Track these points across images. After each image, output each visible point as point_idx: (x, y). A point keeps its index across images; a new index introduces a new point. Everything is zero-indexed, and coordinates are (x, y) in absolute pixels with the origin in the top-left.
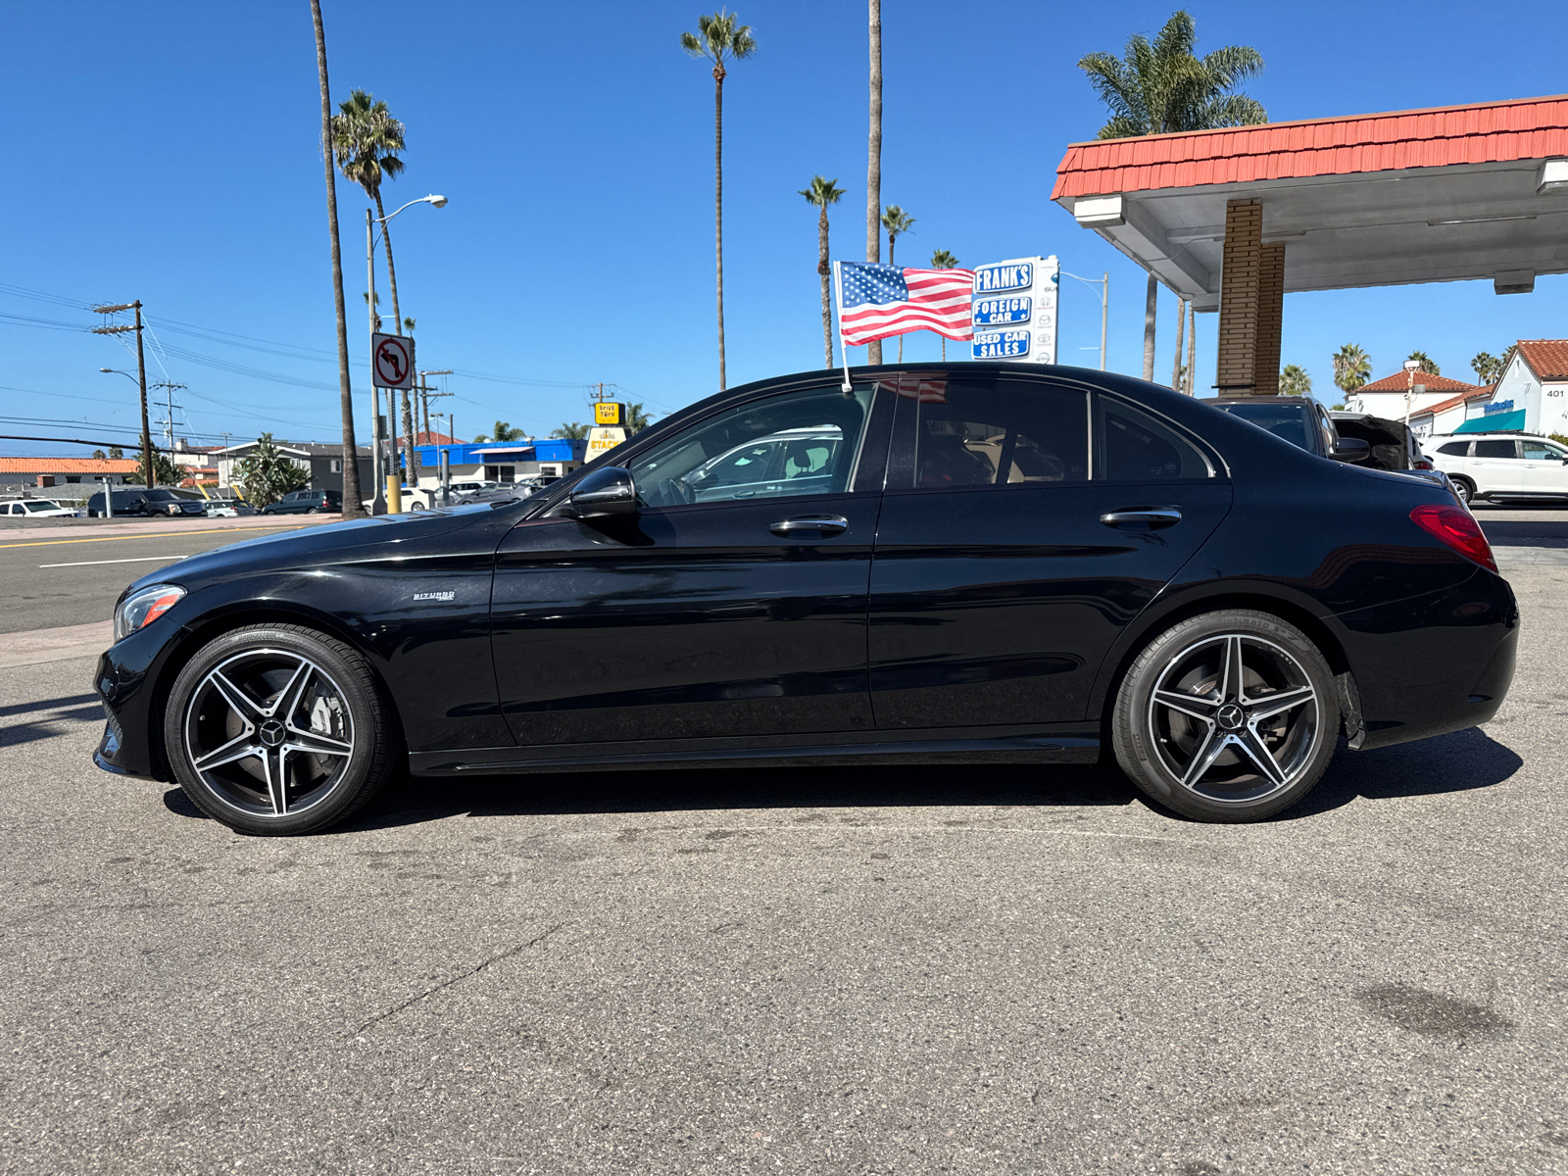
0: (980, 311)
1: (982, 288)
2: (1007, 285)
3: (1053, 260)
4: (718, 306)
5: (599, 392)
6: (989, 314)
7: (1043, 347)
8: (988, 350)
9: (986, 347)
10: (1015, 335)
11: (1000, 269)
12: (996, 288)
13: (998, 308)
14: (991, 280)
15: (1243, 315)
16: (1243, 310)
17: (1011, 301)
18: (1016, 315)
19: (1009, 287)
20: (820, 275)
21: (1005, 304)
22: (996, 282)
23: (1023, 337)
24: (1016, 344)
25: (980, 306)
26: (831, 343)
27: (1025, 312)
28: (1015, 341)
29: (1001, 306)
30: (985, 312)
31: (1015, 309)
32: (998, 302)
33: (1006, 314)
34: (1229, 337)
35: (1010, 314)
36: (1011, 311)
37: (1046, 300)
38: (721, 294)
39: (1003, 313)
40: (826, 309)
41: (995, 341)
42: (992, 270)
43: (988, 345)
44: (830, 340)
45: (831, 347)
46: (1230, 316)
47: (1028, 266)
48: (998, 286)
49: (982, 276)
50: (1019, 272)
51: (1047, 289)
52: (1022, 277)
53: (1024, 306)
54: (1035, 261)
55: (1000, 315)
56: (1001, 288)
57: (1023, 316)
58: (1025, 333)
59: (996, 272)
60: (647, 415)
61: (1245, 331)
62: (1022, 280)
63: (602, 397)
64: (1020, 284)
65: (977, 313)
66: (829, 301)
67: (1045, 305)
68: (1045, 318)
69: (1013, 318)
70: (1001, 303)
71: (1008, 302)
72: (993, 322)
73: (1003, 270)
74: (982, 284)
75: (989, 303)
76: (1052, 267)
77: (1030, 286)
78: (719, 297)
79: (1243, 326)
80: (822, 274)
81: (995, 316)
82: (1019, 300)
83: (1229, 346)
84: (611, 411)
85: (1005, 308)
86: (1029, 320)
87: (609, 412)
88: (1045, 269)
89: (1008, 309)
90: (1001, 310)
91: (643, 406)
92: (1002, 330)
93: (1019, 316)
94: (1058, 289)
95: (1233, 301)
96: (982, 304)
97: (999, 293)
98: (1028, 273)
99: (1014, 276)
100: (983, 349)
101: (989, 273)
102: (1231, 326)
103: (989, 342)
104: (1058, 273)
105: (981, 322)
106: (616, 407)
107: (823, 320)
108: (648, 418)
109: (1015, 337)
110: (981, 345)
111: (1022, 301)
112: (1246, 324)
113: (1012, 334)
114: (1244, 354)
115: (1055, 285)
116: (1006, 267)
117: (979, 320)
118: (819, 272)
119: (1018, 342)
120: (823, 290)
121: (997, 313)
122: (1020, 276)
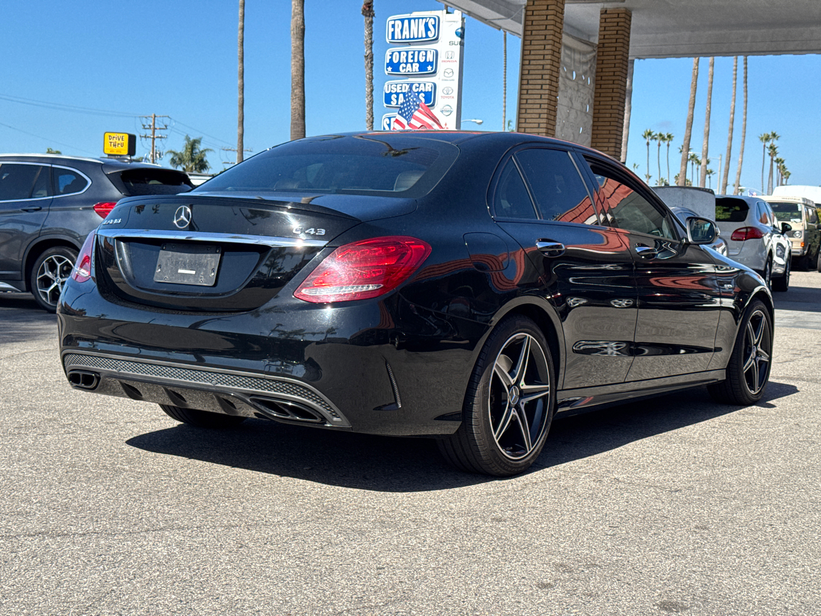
0: (391, 60)
1: (393, 38)
2: (416, 37)
3: (457, 15)
4: (239, 41)
5: (151, 124)
6: (399, 63)
7: (446, 99)
8: (397, 99)
9: (396, 96)
10: (422, 85)
11: (409, 20)
12: (406, 39)
13: (407, 58)
14: (402, 31)
15: (540, 77)
16: (540, 72)
17: (419, 52)
18: (423, 66)
19: (418, 38)
20: (364, 17)
21: (413, 55)
22: (406, 33)
23: (428, 89)
24: (422, 95)
25: (391, 56)
26: (372, 86)
27: (431, 64)
28: (422, 92)
29: (410, 57)
30: (395, 61)
31: (422, 60)
32: (407, 52)
33: (414, 64)
34: (527, 97)
35: (418, 65)
36: (418, 62)
37: (450, 53)
38: (243, 29)
39: (412, 64)
40: (368, 52)
41: (404, 91)
42: (402, 21)
43: (397, 94)
44: (371, 83)
45: (372, 91)
46: (529, 77)
47: (435, 19)
48: (408, 37)
49: (393, 26)
50: (426, 25)
51: (452, 43)
52: (430, 30)
53: (430, 58)
54: (441, 14)
55: (409, 65)
56: (410, 39)
57: (429, 68)
58: (431, 85)
59: (406, 22)
60: (205, 150)
61: (542, 92)
62: (429, 32)
63: (155, 129)
64: (427, 36)
65: (388, 62)
66: (371, 43)
67: (449, 59)
68: (449, 71)
69: (420, 69)
70: (410, 53)
71: (416, 53)
72: (402, 71)
73: (412, 21)
74: (393, 33)
75: (400, 53)
76: (457, 22)
77: (437, 39)
78: (240, 32)
79: (539, 87)
80: (366, 16)
81: (404, 65)
82: (426, 52)
83: (527, 106)
84: (121, 141)
85: (413, 59)
86: (435, 72)
87: (118, 142)
88: (451, 22)
89: (416, 60)
90: (410, 61)
91: (202, 141)
92: (411, 80)
93: (427, 68)
94: (462, 44)
95: (532, 62)
96: (393, 53)
97: (409, 44)
98: (434, 26)
99: (422, 28)
100: (394, 97)
101: (399, 23)
102: (530, 87)
103: (398, 91)
104: (463, 28)
105: (392, 70)
106: (126, 137)
107: (365, 62)
108: (207, 153)
109: (422, 88)
110: (391, 94)
111: (428, 53)
112: (542, 85)
113: (419, 84)
114: (540, 114)
115: (459, 39)
116: (415, 19)
117: (390, 69)
118: (363, 14)
119: (425, 93)
120: (366, 32)
121: (406, 63)
122: (427, 29)
